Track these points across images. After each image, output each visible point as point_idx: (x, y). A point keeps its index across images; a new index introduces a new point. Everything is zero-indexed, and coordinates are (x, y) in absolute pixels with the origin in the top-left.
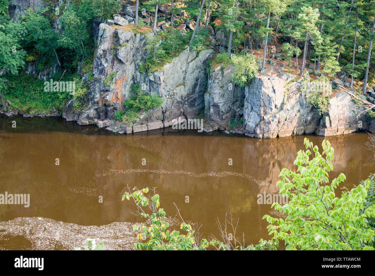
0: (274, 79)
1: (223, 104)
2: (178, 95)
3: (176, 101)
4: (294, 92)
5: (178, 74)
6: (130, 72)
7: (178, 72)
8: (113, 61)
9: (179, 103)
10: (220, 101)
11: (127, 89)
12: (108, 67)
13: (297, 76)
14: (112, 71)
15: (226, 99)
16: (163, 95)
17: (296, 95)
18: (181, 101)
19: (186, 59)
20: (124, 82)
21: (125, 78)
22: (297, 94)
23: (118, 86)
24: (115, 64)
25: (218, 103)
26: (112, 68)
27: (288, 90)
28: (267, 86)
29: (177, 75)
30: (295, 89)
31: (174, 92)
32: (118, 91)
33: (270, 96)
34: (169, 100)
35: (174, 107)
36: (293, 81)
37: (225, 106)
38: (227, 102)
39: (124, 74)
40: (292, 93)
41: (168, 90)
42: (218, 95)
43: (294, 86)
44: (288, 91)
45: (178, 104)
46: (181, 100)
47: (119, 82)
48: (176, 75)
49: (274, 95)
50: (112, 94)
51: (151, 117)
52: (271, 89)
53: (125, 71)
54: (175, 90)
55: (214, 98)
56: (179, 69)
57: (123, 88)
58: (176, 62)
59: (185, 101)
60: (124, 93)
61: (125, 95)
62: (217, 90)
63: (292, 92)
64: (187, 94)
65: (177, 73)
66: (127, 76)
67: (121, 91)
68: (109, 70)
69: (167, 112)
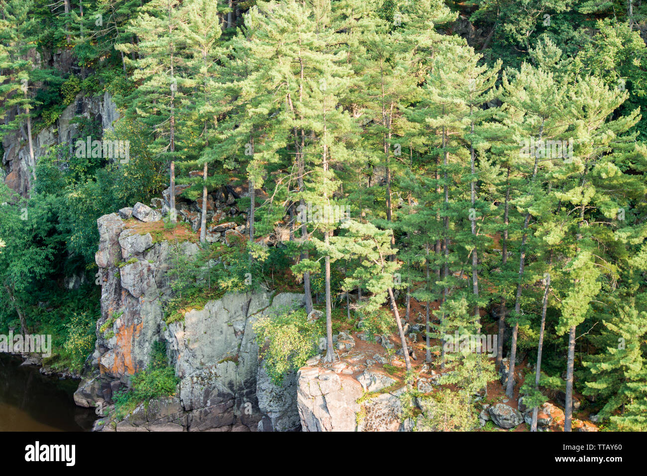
0: (326, 379)
1: (278, 415)
2: (219, 379)
3: (215, 392)
4: (383, 417)
5: (223, 336)
6: (151, 317)
7: (221, 332)
8: (118, 290)
9: (224, 397)
10: (271, 408)
11: (145, 350)
12: (107, 300)
13: (398, 380)
14: (117, 309)
15: (287, 405)
16: (187, 375)
17: (386, 424)
18: (229, 394)
19: (242, 307)
20: (138, 335)
21: (138, 327)
22: (391, 422)
23: (124, 341)
24: (123, 297)
25: (267, 412)
26: (118, 304)
27: (368, 410)
28: (308, 393)
29: (220, 338)
30: (386, 411)
31: (211, 373)
32: (123, 350)
33: (317, 416)
34: (198, 387)
35: (213, 403)
36: (382, 392)
37: (285, 420)
38: (289, 414)
39: (136, 321)
40: (378, 420)
41: (198, 365)
42: (268, 394)
43: (385, 402)
44: (369, 412)
45: (221, 399)
46: (230, 391)
47: (126, 333)
48: (218, 337)
49: (327, 415)
50: (114, 355)
51: (154, 415)
52: (320, 401)
53: (139, 314)
54: (214, 368)
55: (260, 400)
56: (225, 326)
57: (137, 347)
58: (214, 309)
59: (242, 395)
60: (139, 358)
61: (141, 362)
62: (266, 383)
63: (379, 416)
64: (246, 382)
65: (219, 332)
66: (144, 324)
67: (132, 352)
68: (110, 308)
69: (194, 411)
